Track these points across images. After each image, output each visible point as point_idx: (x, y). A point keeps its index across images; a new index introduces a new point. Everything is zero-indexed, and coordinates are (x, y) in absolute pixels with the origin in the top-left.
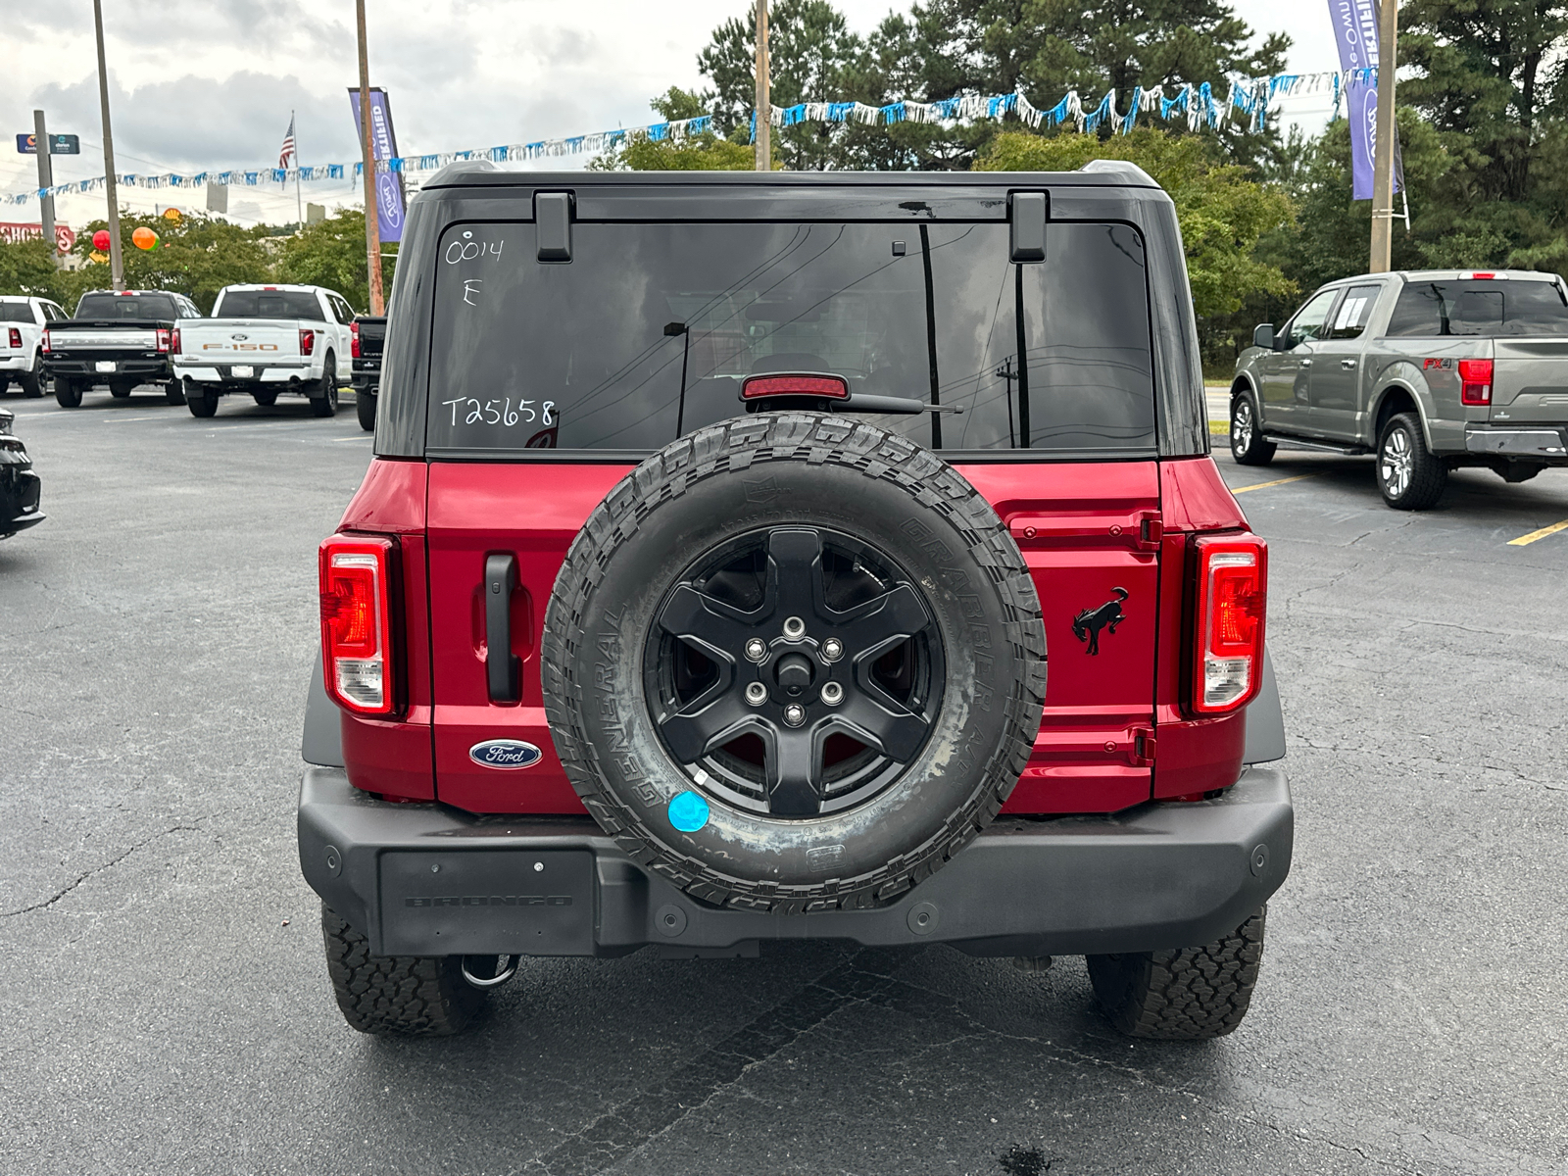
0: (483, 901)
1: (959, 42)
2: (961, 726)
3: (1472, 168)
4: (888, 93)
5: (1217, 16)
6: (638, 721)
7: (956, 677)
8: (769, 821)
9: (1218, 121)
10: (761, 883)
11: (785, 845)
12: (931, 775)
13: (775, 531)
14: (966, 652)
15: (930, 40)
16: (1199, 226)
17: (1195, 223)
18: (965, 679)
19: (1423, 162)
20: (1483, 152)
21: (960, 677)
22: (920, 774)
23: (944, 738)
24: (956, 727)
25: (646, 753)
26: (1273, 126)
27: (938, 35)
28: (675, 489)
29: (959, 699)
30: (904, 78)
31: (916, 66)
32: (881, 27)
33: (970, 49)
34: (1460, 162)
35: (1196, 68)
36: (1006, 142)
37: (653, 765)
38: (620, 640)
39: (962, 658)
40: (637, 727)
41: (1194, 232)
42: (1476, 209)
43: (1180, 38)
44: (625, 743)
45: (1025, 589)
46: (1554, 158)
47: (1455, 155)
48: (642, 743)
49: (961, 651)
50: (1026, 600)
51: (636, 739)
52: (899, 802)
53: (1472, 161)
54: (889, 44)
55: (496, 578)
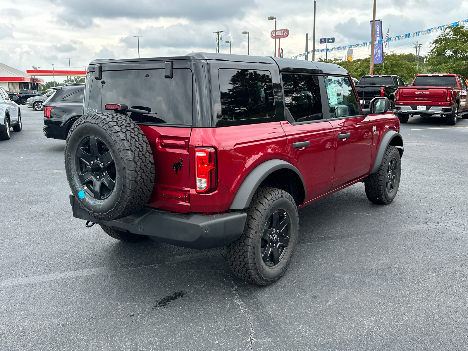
6: (75, 175)
8: (94, 199)
10: (91, 211)
11: (94, 204)
13: (90, 138)
25: (76, 181)
37: (77, 184)
38: (71, 158)
40: (75, 176)
44: (72, 179)
45: (126, 154)
48: (76, 179)
50: (126, 157)
51: (74, 178)
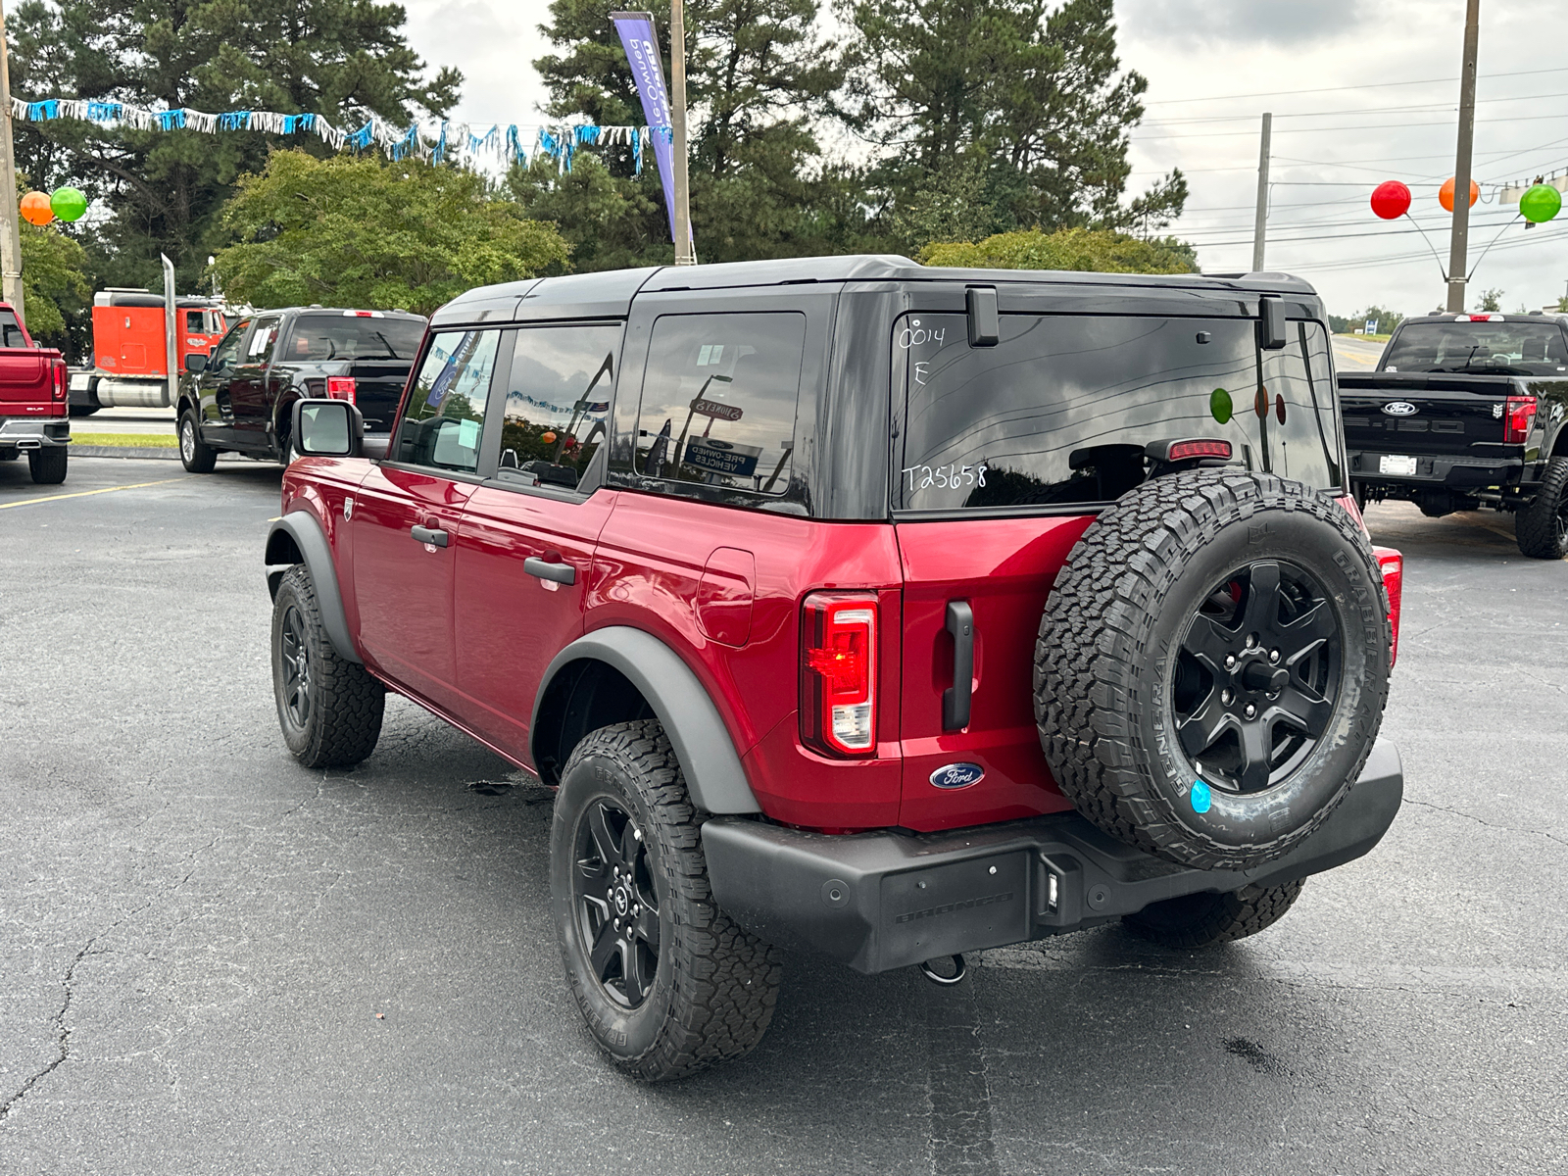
0: (950, 908)
1: (110, 37)
2: (1355, 705)
3: (643, 212)
4: (28, 83)
5: (391, 44)
6: (1170, 728)
7: (1351, 668)
8: (1240, 797)
9: (528, 162)
10: (1243, 846)
11: (1255, 814)
12: (1337, 745)
13: (1254, 566)
14: (1360, 649)
15: (78, 32)
16: (494, 258)
17: (490, 256)
18: (1358, 669)
19: (604, 205)
20: (650, 200)
21: (1354, 668)
22: (1329, 744)
23: (1342, 715)
24: (1352, 706)
25: (1175, 753)
26: (453, 157)
27: (88, 28)
28: (1207, 536)
29: (1352, 684)
30: (50, 68)
31: (62, 58)
32: (18, 11)
33: (122, 46)
34: (633, 207)
35: (376, 93)
36: (285, 159)
37: (1179, 763)
39: (1356, 653)
40: (1170, 732)
41: (490, 264)
42: (647, 251)
43: (361, 62)
46: (710, 209)
47: (628, 200)
48: (1173, 745)
49: (1356, 647)
51: (1170, 742)
52: (1317, 769)
53: (643, 206)
54: (28, 30)
55: (966, 621)
